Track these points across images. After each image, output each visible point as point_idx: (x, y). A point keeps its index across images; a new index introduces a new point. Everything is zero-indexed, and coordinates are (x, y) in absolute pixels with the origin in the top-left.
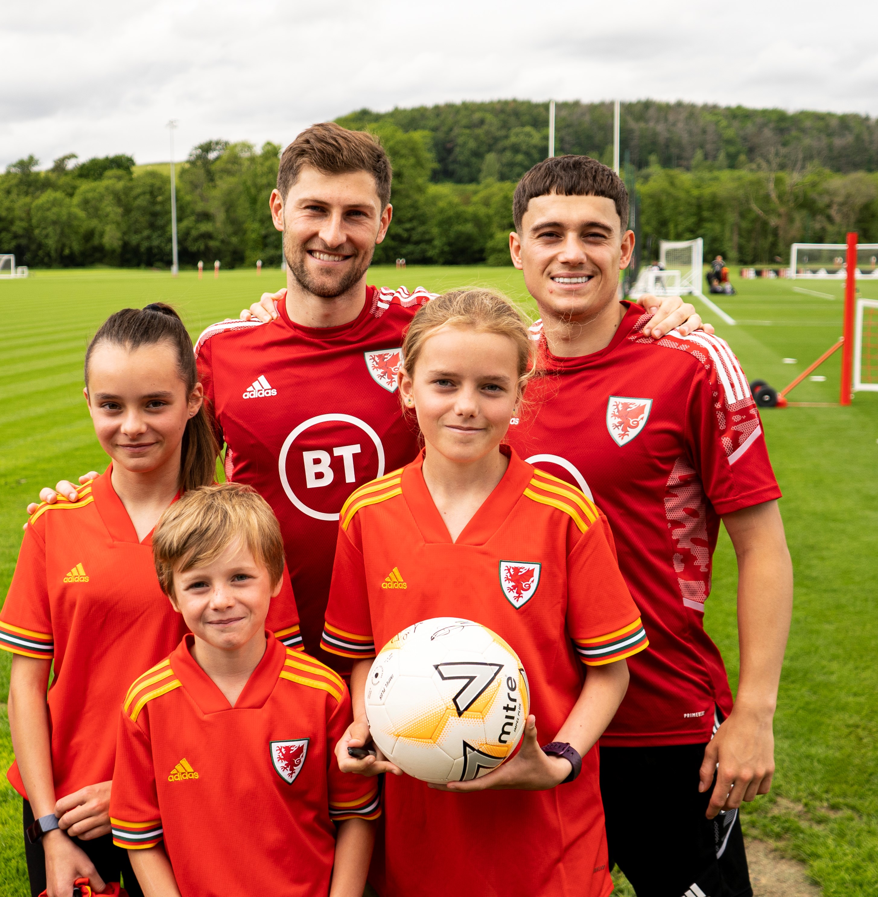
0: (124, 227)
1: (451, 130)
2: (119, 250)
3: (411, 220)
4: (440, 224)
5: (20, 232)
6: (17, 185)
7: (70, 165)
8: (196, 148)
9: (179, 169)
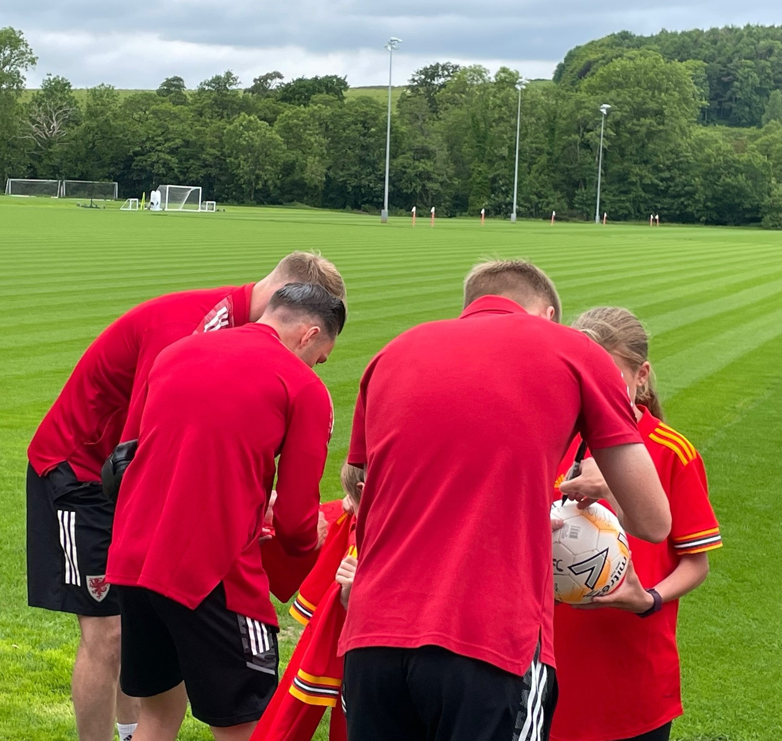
0: (329, 161)
1: (730, 60)
2: (321, 187)
3: (669, 169)
4: (705, 175)
5: (210, 159)
6: (211, 106)
7: (274, 84)
8: (421, 73)
9: (398, 94)
